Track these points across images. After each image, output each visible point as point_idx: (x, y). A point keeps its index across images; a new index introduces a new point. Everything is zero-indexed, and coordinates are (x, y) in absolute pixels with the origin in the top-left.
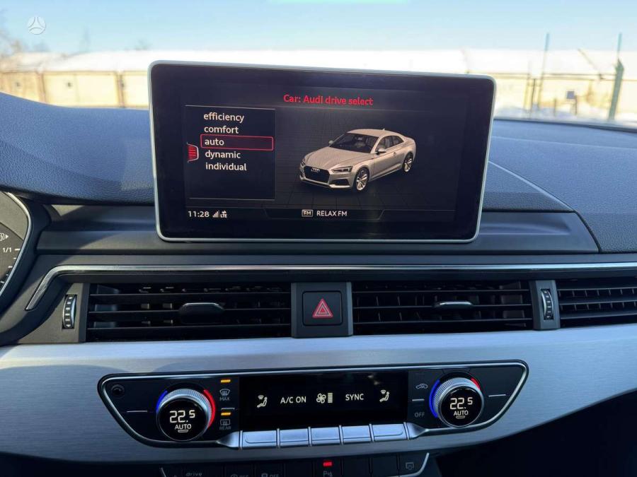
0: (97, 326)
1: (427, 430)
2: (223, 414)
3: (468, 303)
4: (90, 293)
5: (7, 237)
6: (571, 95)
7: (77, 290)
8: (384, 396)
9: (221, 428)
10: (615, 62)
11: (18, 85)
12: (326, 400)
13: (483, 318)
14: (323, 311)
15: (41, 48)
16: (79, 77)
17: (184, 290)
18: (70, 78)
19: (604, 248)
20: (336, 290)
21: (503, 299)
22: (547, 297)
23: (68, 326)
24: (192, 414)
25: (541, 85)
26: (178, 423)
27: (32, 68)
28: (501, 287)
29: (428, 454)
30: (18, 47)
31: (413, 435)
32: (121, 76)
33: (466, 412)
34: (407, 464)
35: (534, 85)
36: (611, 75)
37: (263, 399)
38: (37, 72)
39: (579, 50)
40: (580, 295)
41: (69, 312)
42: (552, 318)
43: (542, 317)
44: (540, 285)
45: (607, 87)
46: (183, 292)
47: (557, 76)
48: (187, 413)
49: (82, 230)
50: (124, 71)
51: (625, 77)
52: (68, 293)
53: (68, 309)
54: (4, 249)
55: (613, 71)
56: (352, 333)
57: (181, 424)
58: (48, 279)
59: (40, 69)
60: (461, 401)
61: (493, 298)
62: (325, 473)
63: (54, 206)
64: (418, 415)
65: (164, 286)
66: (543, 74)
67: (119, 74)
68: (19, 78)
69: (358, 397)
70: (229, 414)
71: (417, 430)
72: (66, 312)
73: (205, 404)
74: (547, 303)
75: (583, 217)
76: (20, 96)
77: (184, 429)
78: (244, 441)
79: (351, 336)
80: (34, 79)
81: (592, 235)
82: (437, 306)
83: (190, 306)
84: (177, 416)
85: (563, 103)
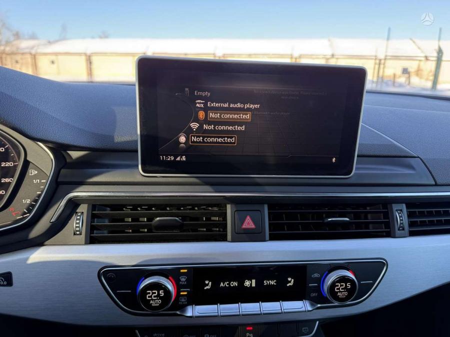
0: (96, 234)
1: (319, 305)
2: (182, 293)
3: (348, 219)
4: (92, 211)
5: (36, 172)
6: (405, 71)
7: (83, 208)
8: (290, 282)
9: (180, 303)
10: (437, 48)
11: (17, 62)
12: (251, 284)
13: (356, 229)
14: (248, 224)
15: (33, 37)
16: (60, 57)
17: (153, 209)
18: (53, 58)
19: (438, 182)
20: (257, 209)
21: (369, 216)
22: (400, 215)
23: (78, 233)
24: (162, 293)
25: (384, 64)
26: (152, 300)
27: (27, 51)
28: (368, 208)
29: (318, 322)
30: (17, 36)
31: (310, 308)
32: (90, 56)
33: (346, 293)
34: (303, 329)
35: (380, 64)
36: (434, 57)
37: (209, 283)
38: (31, 54)
39: (411, 39)
40: (422, 214)
41: (79, 223)
42: (403, 229)
43: (397, 228)
44: (395, 207)
45: (431, 66)
46: (153, 210)
47: (396, 58)
48: (158, 293)
49: (87, 168)
50: (92, 53)
51: (444, 58)
52: (77, 211)
53: (78, 221)
54: (34, 180)
55: (435, 54)
56: (268, 239)
57: (155, 300)
58: (65, 201)
59: (33, 52)
60: (343, 285)
61: (363, 216)
62: (248, 334)
63: (69, 152)
64: (313, 295)
65: (140, 206)
66: (386, 56)
67: (88, 55)
68: (18, 57)
69: (273, 283)
70: (186, 293)
71: (312, 305)
72: (77, 223)
73: (170, 286)
74: (400, 219)
75: (425, 161)
76: (18, 70)
77: (156, 303)
78: (196, 312)
79: (268, 241)
80: (29, 58)
81: (431, 173)
82: (326, 221)
83: (160, 220)
84: (151, 295)
85: (400, 77)
